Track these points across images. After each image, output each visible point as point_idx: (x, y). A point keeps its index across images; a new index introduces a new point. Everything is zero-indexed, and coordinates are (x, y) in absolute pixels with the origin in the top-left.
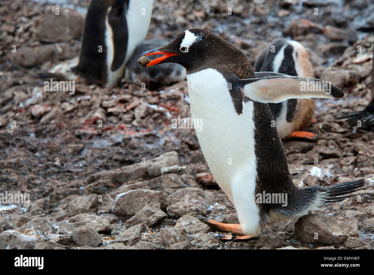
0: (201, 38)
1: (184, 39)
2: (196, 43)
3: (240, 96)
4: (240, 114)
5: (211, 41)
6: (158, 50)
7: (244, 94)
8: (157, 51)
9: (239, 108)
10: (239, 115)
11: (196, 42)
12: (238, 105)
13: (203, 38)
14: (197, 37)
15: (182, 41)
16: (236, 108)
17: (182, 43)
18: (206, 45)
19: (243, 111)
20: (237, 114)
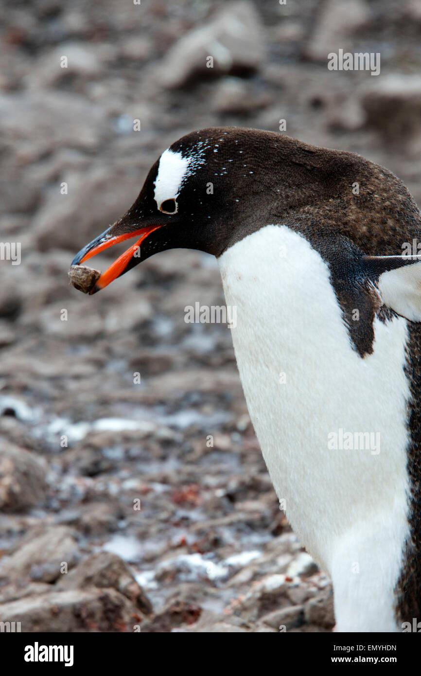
0: (202, 157)
1: (158, 179)
2: (189, 178)
3: (366, 305)
4: (367, 354)
5: (234, 155)
6: (109, 233)
7: (378, 299)
8: (108, 236)
9: (362, 340)
10: (362, 357)
11: (189, 175)
12: (359, 329)
13: (208, 155)
14: (190, 157)
15: (154, 187)
16: (353, 339)
17: (155, 190)
18: (219, 172)
19: (375, 346)
20: (355, 355)
